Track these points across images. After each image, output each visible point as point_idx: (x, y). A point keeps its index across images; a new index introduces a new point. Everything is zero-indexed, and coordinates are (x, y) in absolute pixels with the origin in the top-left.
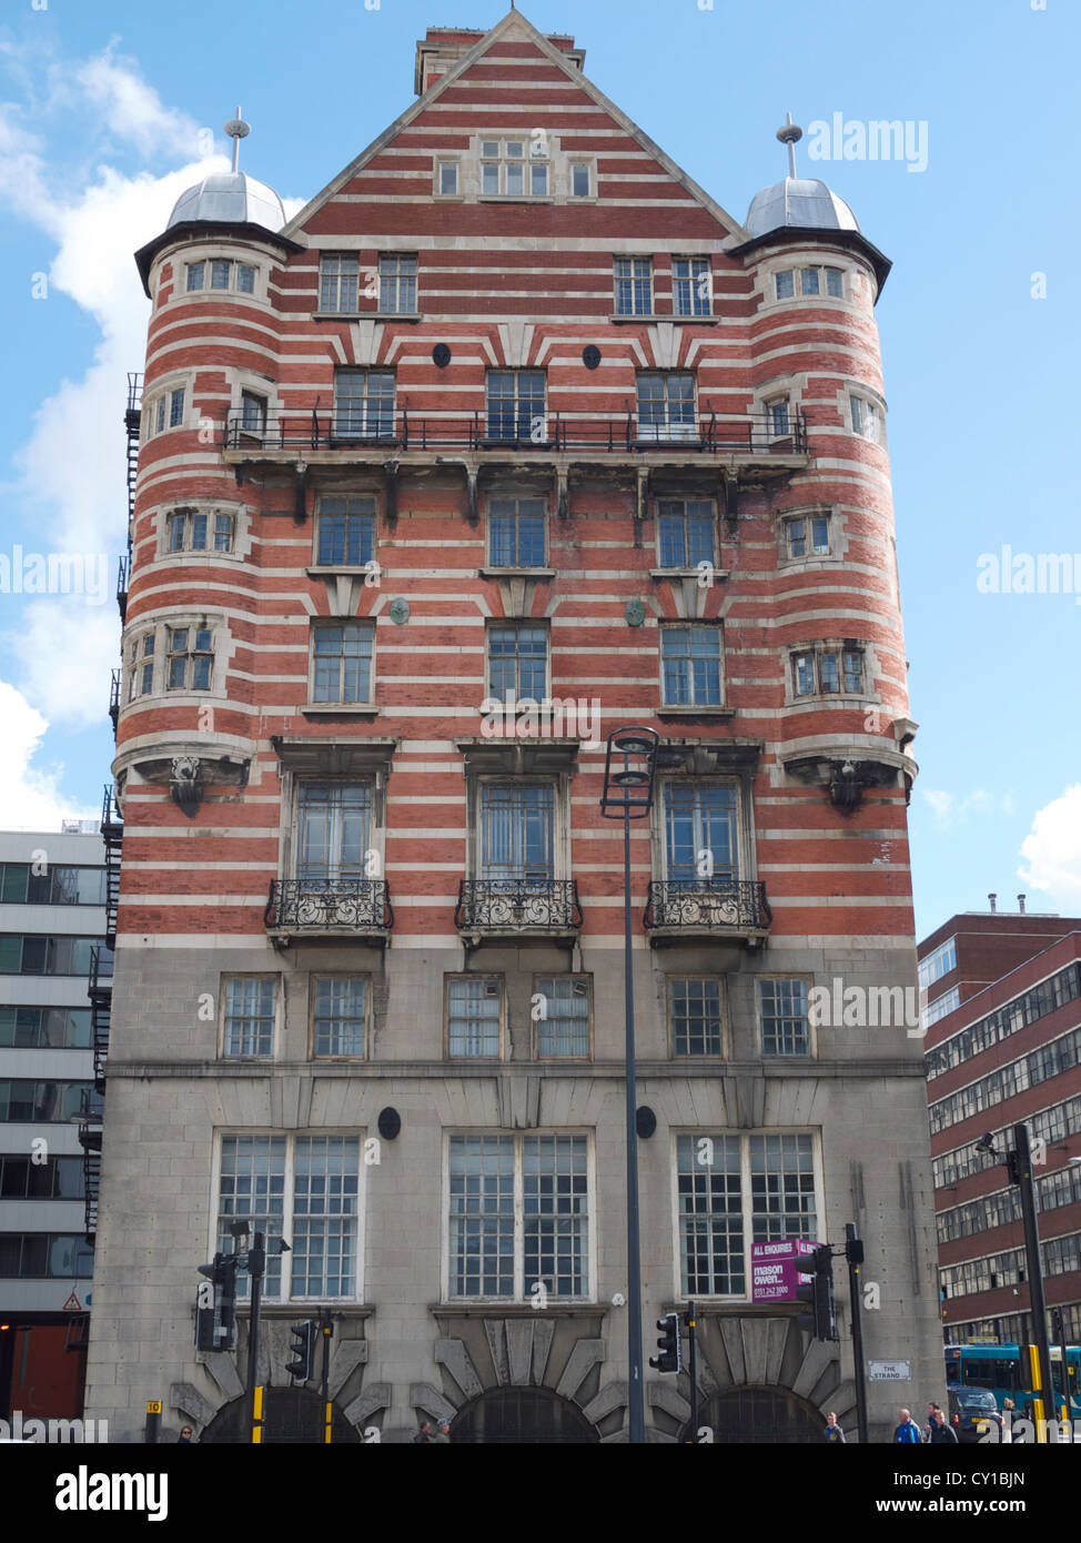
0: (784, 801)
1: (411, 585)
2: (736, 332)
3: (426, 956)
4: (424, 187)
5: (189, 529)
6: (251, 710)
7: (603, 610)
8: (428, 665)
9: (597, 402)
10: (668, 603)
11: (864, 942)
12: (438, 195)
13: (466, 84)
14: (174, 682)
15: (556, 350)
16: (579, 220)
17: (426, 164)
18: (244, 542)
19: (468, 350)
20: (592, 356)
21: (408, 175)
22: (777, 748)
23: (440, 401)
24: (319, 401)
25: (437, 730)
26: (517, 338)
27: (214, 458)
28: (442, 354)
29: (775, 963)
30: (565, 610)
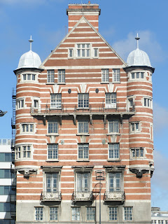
0: (129, 176)
1: (64, 137)
2: (124, 85)
3: (67, 204)
4: (66, 56)
5: (25, 128)
6: (37, 161)
7: (98, 141)
8: (67, 152)
9: (98, 100)
10: (110, 140)
11: (142, 201)
12: (69, 57)
13: (74, 33)
14: (25, 156)
15: (91, 90)
16: (95, 62)
17: (66, 51)
18: (35, 130)
19: (74, 90)
20: (97, 91)
21: (63, 53)
22: (128, 167)
23: (70, 100)
24: (48, 101)
25: (69, 164)
26: (83, 87)
27: (29, 114)
28: (69, 91)
29: (126, 205)
30: (91, 141)
